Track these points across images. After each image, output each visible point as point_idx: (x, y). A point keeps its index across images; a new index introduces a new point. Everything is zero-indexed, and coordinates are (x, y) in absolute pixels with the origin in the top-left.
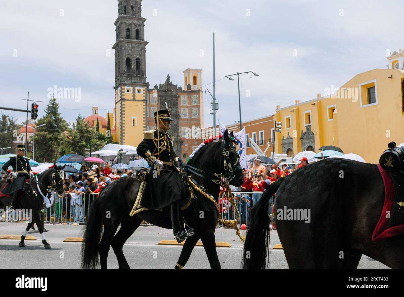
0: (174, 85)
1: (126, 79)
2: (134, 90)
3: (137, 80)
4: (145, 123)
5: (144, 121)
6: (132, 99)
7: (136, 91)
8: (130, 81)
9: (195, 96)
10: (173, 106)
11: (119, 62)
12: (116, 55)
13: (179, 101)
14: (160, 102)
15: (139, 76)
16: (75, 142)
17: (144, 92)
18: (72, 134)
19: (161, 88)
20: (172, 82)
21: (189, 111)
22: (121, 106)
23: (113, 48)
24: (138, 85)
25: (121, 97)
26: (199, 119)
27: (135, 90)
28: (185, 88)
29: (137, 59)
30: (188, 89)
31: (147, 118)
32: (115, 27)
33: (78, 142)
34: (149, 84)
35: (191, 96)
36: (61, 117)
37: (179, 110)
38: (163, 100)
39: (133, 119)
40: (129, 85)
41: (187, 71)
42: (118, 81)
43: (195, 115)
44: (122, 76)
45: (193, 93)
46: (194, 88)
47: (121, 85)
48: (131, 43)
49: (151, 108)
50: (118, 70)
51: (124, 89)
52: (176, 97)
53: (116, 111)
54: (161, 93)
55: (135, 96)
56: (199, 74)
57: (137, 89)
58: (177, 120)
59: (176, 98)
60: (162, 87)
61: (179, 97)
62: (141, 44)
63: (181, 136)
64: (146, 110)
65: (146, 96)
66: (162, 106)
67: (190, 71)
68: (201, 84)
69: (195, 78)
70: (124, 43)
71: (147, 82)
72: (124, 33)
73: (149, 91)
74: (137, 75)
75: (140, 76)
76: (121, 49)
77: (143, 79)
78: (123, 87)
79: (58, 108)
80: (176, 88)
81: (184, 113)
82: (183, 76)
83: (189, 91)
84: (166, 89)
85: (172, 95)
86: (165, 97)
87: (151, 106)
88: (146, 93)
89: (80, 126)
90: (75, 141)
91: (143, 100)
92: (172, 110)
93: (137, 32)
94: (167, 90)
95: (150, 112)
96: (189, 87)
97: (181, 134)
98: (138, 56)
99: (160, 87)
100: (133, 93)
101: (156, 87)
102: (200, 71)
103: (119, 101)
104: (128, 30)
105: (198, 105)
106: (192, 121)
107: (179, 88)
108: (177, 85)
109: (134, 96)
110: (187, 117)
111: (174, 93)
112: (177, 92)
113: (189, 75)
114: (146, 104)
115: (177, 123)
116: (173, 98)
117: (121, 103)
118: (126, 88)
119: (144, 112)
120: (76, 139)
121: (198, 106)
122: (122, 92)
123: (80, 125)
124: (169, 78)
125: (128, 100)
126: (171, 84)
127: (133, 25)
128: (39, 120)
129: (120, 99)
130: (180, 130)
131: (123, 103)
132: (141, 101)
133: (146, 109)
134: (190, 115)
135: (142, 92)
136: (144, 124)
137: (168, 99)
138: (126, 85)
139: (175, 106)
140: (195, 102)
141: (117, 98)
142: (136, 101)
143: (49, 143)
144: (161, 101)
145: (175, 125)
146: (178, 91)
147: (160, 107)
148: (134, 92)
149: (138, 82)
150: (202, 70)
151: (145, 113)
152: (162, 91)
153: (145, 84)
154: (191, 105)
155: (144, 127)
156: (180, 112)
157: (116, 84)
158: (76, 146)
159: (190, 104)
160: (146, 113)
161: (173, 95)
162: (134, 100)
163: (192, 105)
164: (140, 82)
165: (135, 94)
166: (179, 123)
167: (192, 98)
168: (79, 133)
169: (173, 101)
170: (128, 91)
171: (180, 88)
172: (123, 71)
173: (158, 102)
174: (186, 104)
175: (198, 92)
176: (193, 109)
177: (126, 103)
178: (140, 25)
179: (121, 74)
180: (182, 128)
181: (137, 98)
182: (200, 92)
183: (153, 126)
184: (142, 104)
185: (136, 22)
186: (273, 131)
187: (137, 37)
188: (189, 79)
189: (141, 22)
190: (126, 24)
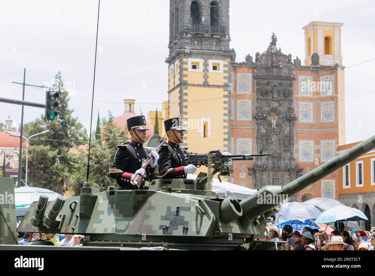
0: (285, 56)
1: (191, 44)
2: (206, 65)
3: (212, 45)
4: (226, 130)
5: (225, 127)
6: (202, 84)
7: (210, 68)
8: (199, 48)
9: (327, 78)
10: (283, 98)
11: (177, 9)
13: (294, 88)
14: (257, 89)
15: (215, 36)
16: (103, 167)
17: (226, 69)
18: (96, 150)
19: (260, 61)
20: (280, 49)
21: (315, 109)
22: (181, 98)
24: (213, 55)
25: (180, 79)
26: (335, 125)
27: (208, 65)
28: (306, 61)
30: (313, 62)
31: (230, 122)
33: (107, 168)
34: (235, 54)
35: (319, 78)
36: (74, 118)
37: (294, 106)
38: (264, 85)
39: (204, 123)
40: (197, 55)
41: (312, 27)
42: (174, 47)
43: (327, 115)
44: (183, 38)
45: (324, 72)
46: (325, 61)
47: (180, 55)
49: (239, 101)
50: (174, 25)
51: (186, 63)
52: (289, 80)
53: (169, 107)
54: (258, 72)
55: (208, 77)
56: (336, 33)
57: (211, 62)
58: (290, 126)
59: (289, 82)
60: (260, 59)
61: (294, 79)
63: (298, 158)
64: (230, 105)
65: (229, 78)
66: (261, 97)
67: (317, 25)
68: (340, 52)
69: (327, 40)
71: (231, 48)
73: (235, 67)
74: (212, 35)
75: (219, 37)
77: (225, 44)
78: (185, 60)
79: (68, 100)
80: (290, 60)
81: (304, 111)
83: (316, 68)
84: (269, 62)
85: (281, 76)
86: (267, 79)
87: (238, 97)
88: (229, 72)
89: (112, 135)
90: (101, 164)
91: (223, 84)
92: (280, 105)
94: (271, 66)
95: (236, 109)
96: (315, 58)
97: (298, 155)
99: (257, 59)
100: (204, 71)
101: (249, 58)
102: (339, 26)
103: (178, 86)
105: (334, 95)
106: (321, 128)
107: (294, 60)
108: (290, 56)
109: (206, 77)
110: (311, 120)
111: (285, 72)
112: (290, 69)
113: (315, 36)
114: (230, 93)
115: (291, 132)
116: (282, 82)
117: (181, 91)
118: (190, 61)
119: (225, 109)
120: (105, 160)
121: (334, 98)
122: (182, 69)
123: (111, 133)
124: (274, 40)
125: (194, 85)
126: (278, 54)
128: (34, 122)
129: (177, 82)
130: (295, 146)
131: (185, 91)
132: (219, 86)
133: (229, 103)
134: (317, 116)
135: (222, 69)
136: (225, 133)
137: (272, 84)
138: (190, 55)
139: (285, 97)
141: (172, 80)
142: (209, 86)
143: (51, 167)
144: (259, 87)
145: (286, 136)
146: (293, 67)
147: (257, 99)
148: (206, 70)
149: (214, 49)
151: (226, 112)
152: (262, 67)
153: (227, 54)
154: (318, 96)
155: (225, 140)
156: (296, 110)
157: (171, 53)
158: (105, 174)
160: (230, 112)
161: (283, 75)
162: (206, 85)
163: (322, 95)
164: (217, 49)
165: (208, 74)
166: (294, 132)
168: (109, 148)
169: (281, 88)
170: (194, 67)
171: (298, 61)
172: (185, 28)
173: (253, 89)
174: (309, 94)
175: (333, 70)
176: (323, 104)
177: (189, 90)
180: (301, 142)
181: (211, 82)
182: (338, 69)
183: (242, 136)
184: (221, 92)
188: (316, 42)
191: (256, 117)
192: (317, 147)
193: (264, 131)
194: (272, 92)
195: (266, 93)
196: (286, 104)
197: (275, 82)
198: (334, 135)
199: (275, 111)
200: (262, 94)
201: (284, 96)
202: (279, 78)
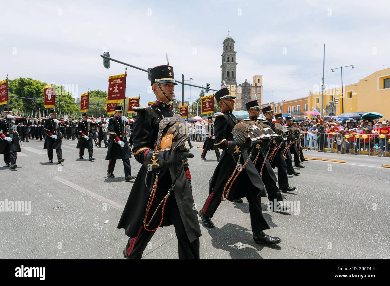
1: (227, 81)
2: (231, 86)
3: (232, 81)
8: (229, 82)
9: (259, 89)
11: (224, 73)
12: (222, 70)
13: (251, 91)
23: (221, 67)
26: (261, 100)
28: (254, 85)
29: (232, 72)
32: (222, 57)
37: (251, 96)
41: (256, 76)
44: (225, 80)
46: (258, 85)
48: (230, 64)
49: (238, 95)
50: (223, 76)
56: (261, 78)
57: (232, 85)
59: (249, 90)
60: (243, 85)
61: (251, 89)
62: (234, 64)
65: (236, 89)
68: (262, 83)
69: (259, 80)
70: (226, 64)
71: (236, 82)
72: (226, 60)
73: (237, 87)
74: (232, 79)
75: (234, 79)
76: (225, 67)
81: (253, 97)
82: (253, 79)
83: (256, 86)
84: (245, 85)
93: (232, 58)
96: (256, 84)
98: (233, 70)
101: (240, 84)
102: (261, 76)
104: (228, 58)
108: (250, 84)
112: (250, 87)
114: (236, 93)
121: (260, 94)
124: (246, 80)
126: (247, 83)
132: (234, 91)
135: (234, 87)
138: (227, 84)
140: (259, 91)
142: (231, 91)
144: (243, 91)
147: (242, 94)
148: (231, 87)
150: (262, 76)
152: (243, 87)
163: (257, 93)
167: (257, 90)
171: (252, 85)
172: (226, 78)
173: (241, 92)
174: (254, 93)
175: (260, 87)
178: (234, 55)
181: (232, 90)
182: (262, 87)
183: (238, 103)
184: (234, 93)
185: (232, 54)
186: (307, 105)
187: (232, 61)
188: (256, 80)
189: (234, 53)
190: (227, 55)
191: (241, 98)
193: (243, 101)
194: (246, 92)
195: (244, 93)
196: (249, 95)
197: (246, 90)
199: (246, 97)
201: (248, 93)
202: (247, 89)
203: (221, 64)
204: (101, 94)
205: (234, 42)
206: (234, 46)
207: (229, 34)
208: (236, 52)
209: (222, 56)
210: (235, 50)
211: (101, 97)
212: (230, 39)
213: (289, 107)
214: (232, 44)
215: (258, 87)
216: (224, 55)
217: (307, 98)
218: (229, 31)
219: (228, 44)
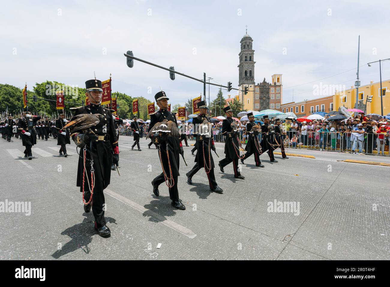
1: (245, 81)
3: (250, 81)
4: (254, 102)
7: (250, 87)
8: (247, 82)
11: (241, 73)
12: (239, 70)
13: (270, 91)
15: (251, 79)
20: (266, 81)
21: (275, 96)
23: (238, 67)
24: (250, 83)
26: (280, 100)
28: (273, 84)
29: (250, 71)
31: (254, 99)
34: (255, 83)
36: (224, 99)
37: (270, 95)
39: (248, 100)
40: (246, 84)
41: (275, 75)
42: (241, 82)
43: (278, 97)
46: (277, 84)
48: (247, 63)
50: (240, 77)
56: (280, 77)
57: (250, 85)
58: (268, 100)
59: (268, 89)
61: (270, 89)
62: (252, 63)
68: (281, 82)
69: (278, 79)
70: (244, 64)
72: (244, 59)
73: (255, 86)
76: (243, 66)
77: (253, 81)
78: (243, 85)
80: (268, 84)
81: (272, 96)
82: (272, 78)
83: (275, 86)
84: (264, 85)
86: (263, 89)
87: (256, 94)
88: (254, 88)
92: (266, 95)
93: (250, 57)
95: (256, 96)
96: (275, 83)
97: (270, 107)
98: (251, 69)
99: (260, 84)
101: (258, 84)
104: (246, 57)
106: (276, 100)
108: (269, 83)
109: (249, 89)
110: (274, 99)
112: (269, 86)
113: (275, 78)
114: (254, 93)
115: (269, 102)
121: (280, 93)
122: (243, 87)
124: (265, 79)
126: (266, 83)
127: (248, 54)
132: (252, 91)
133: (254, 95)
135: (252, 87)
138: (245, 84)
140: (278, 91)
142: (249, 91)
144: (261, 91)
147: (260, 94)
150: (282, 75)
151: (254, 97)
152: (262, 86)
155: (253, 104)
157: (239, 84)
159: (276, 92)
163: (277, 92)
167: (277, 89)
169: (267, 91)
171: (271, 84)
172: (243, 77)
173: (259, 91)
174: (274, 92)
175: (280, 86)
176: (277, 95)
178: (252, 54)
179: (243, 79)
180: (271, 104)
183: (256, 103)
184: (252, 92)
185: (250, 52)
186: (332, 105)
187: (250, 60)
188: (275, 79)
189: (252, 52)
190: (245, 54)
191: (260, 98)
192: (275, 105)
193: (262, 101)
195: (263, 92)
196: (267, 95)
197: (265, 90)
198: (280, 102)
199: (265, 97)
200: (262, 93)
201: (267, 93)
202: (266, 88)
203: (239, 64)
204: (120, 96)
205: (252, 41)
206: (252, 44)
207: (247, 32)
208: (254, 51)
209: (239, 55)
210: (253, 49)
211: (120, 99)
212: (248, 37)
213: (311, 107)
214: (250, 43)
215: (277, 86)
216: (241, 55)
217: (332, 97)
218: (247, 30)
219: (246, 43)
